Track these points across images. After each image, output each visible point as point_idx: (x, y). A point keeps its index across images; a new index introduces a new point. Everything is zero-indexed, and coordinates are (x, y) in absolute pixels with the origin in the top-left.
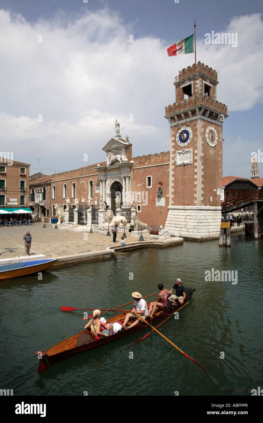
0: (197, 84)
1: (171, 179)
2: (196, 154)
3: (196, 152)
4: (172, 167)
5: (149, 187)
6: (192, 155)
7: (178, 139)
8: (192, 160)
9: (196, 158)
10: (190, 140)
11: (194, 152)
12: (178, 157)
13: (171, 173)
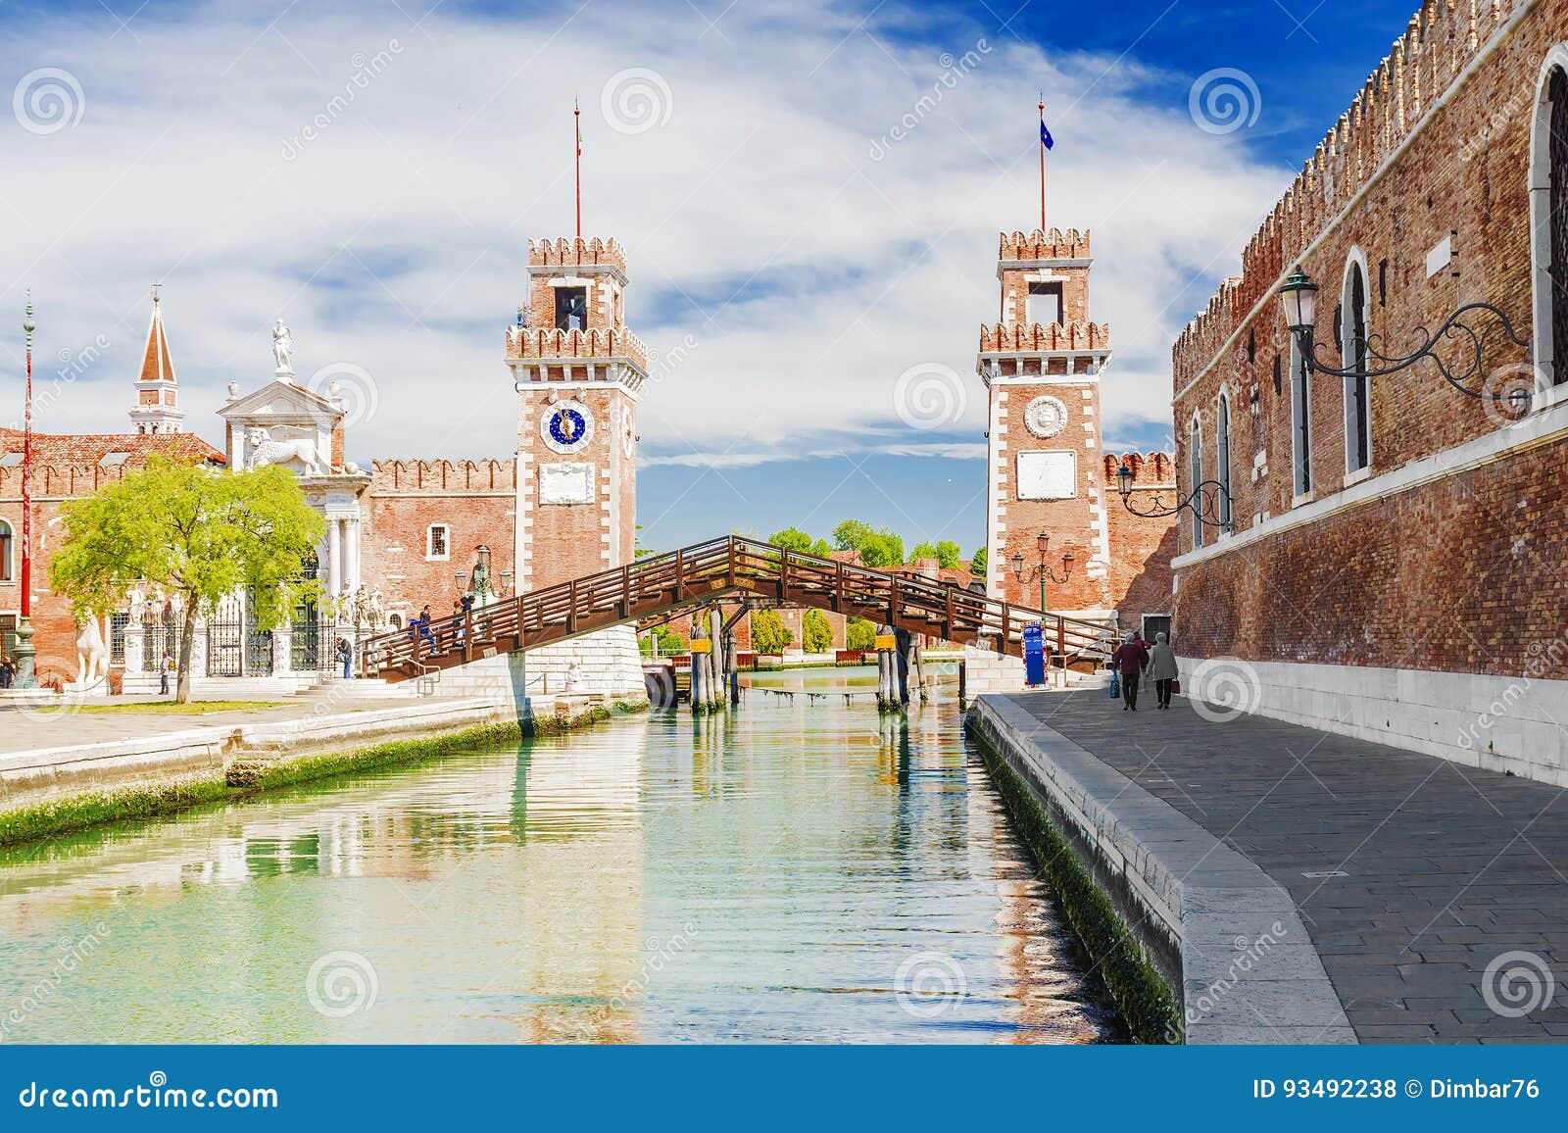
0: (603, 292)
1: (523, 538)
2: (607, 481)
3: (605, 473)
4: (524, 506)
5: (438, 557)
6: (593, 480)
7: (546, 432)
8: (592, 493)
9: (605, 489)
10: (586, 439)
11: (598, 474)
12: (547, 480)
13: (523, 522)
